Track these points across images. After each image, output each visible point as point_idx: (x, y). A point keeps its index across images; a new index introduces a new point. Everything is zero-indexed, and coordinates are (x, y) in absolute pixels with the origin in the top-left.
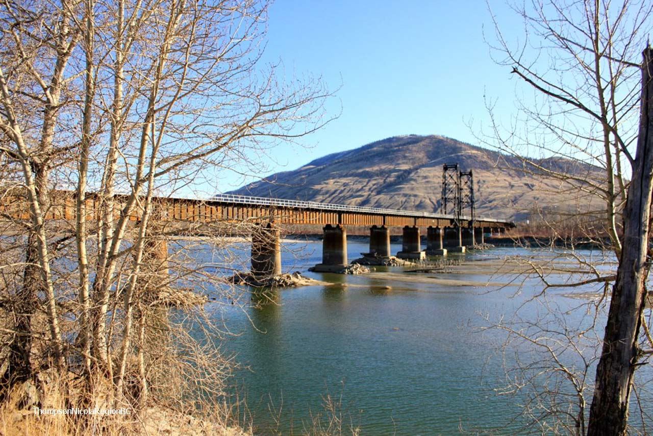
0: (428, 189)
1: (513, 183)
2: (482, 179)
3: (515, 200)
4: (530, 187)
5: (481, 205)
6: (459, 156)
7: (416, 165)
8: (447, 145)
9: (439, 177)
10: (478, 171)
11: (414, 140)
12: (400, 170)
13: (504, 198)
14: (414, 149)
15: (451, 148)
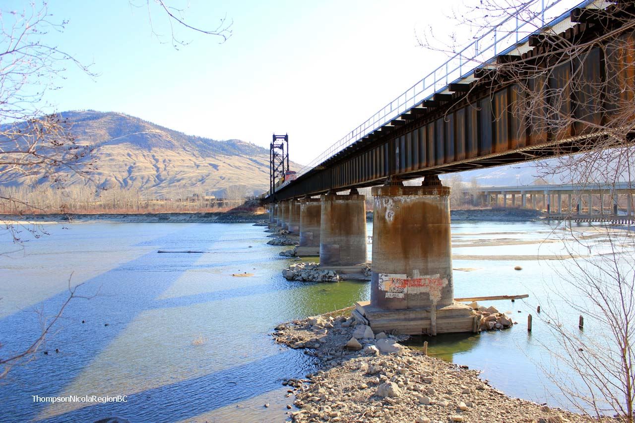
0: (113, 167)
1: (198, 163)
2: (167, 158)
3: (202, 180)
4: (215, 167)
5: (169, 184)
6: (142, 134)
7: (98, 141)
8: (130, 123)
9: (123, 155)
10: (163, 150)
11: (94, 116)
12: (81, 147)
13: (192, 177)
14: (95, 125)
15: (134, 126)
